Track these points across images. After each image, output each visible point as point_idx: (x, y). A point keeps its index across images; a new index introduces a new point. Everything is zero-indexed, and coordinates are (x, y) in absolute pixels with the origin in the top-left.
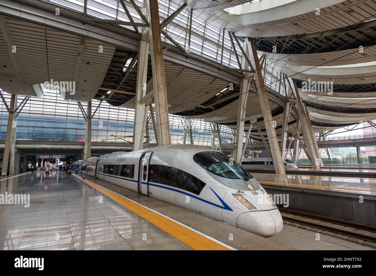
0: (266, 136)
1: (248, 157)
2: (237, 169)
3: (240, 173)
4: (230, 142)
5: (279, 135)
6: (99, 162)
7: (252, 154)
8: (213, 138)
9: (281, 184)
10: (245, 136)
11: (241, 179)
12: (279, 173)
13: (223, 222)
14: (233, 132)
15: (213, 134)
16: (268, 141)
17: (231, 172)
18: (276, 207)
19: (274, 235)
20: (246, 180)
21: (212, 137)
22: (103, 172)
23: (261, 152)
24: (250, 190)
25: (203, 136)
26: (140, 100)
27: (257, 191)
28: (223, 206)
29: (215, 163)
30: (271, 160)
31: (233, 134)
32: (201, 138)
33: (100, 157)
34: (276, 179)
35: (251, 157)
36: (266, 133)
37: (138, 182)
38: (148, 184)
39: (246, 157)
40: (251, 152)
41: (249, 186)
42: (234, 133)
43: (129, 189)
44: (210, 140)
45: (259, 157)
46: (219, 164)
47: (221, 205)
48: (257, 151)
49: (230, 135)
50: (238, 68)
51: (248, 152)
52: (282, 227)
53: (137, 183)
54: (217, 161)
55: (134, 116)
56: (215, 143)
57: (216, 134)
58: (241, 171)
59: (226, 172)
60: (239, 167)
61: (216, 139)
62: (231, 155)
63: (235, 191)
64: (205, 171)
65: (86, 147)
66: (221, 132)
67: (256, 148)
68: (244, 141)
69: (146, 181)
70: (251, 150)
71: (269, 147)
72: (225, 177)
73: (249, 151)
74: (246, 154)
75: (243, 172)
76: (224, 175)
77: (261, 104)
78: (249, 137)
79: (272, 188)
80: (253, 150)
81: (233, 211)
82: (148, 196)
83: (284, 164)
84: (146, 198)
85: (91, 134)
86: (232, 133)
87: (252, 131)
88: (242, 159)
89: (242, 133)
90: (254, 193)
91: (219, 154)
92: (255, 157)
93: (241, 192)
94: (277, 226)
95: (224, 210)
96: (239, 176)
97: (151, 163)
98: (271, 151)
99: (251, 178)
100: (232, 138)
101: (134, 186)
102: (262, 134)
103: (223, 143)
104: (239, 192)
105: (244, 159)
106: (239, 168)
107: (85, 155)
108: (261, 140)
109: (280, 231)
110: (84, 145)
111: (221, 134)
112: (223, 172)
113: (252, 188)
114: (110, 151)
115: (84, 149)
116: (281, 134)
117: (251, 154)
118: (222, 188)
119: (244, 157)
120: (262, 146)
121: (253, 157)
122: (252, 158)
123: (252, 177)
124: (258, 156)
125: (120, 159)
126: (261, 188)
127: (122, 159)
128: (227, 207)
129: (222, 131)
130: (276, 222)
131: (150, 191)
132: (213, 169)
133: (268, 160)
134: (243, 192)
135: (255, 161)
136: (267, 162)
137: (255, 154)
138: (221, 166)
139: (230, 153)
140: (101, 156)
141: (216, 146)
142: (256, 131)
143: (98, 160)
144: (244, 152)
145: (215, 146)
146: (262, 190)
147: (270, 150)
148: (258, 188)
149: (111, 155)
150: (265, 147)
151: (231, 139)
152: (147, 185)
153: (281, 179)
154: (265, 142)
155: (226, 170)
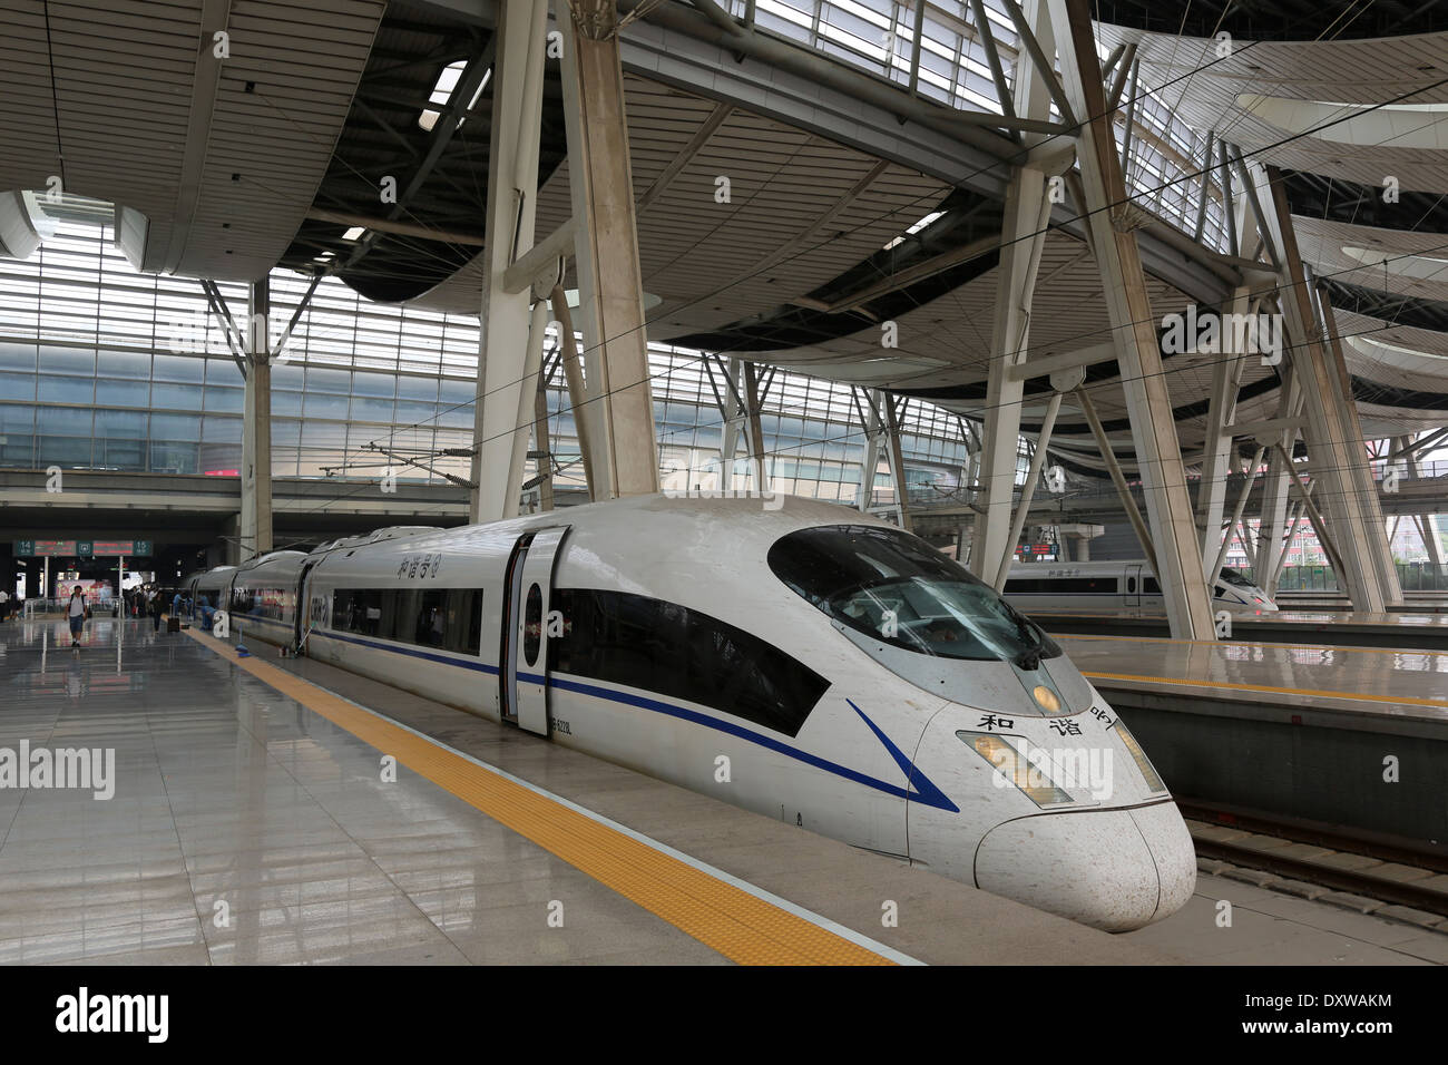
0: (1128, 455)
1: (1039, 557)
2: (982, 612)
3: (997, 634)
4: (949, 481)
5: (1192, 451)
6: (309, 575)
7: (1055, 540)
8: (865, 463)
9: (1192, 685)
10: (1026, 452)
11: (999, 660)
12: (1186, 634)
13: (911, 860)
14: (967, 431)
15: (867, 444)
16: (1137, 476)
17: (954, 625)
18: (1167, 792)
19: (1150, 922)
20: (1027, 662)
21: (861, 456)
22: (330, 626)
23: (1100, 530)
24: (1042, 712)
25: (814, 452)
26: (505, 273)
27: (1075, 720)
28: (913, 789)
29: (877, 581)
30: (1148, 572)
31: (965, 443)
32: (806, 462)
33: (315, 551)
34: (1170, 664)
35: (1052, 557)
36: (1130, 437)
37: (502, 671)
38: (549, 683)
39: (1029, 558)
40: (1051, 532)
41: (1041, 695)
42: (970, 440)
43: (460, 705)
44: (853, 473)
45: (1092, 557)
46: (897, 590)
47: (902, 781)
48: (1082, 529)
49: (950, 446)
50: (999, 110)
51: (1040, 530)
52: (1192, 887)
53: (495, 679)
54: (886, 573)
55: (477, 351)
56: (875, 488)
57: (880, 444)
58: (1003, 621)
59: (926, 627)
60: (991, 601)
61: (883, 467)
62: (955, 546)
63: (972, 719)
64: (826, 620)
65: (248, 504)
66: (907, 433)
67: (1076, 511)
68: (1020, 479)
69: (539, 668)
70: (1054, 522)
71: (1143, 508)
72: (921, 652)
73: (1045, 527)
74: (1029, 541)
75: (1013, 630)
76: (917, 640)
77: (1109, 296)
78: (1043, 457)
79: (1150, 703)
80: (1063, 522)
81: (957, 810)
82: (548, 738)
83: (1214, 592)
84: (541, 749)
85: (270, 438)
86: (960, 438)
87: (1058, 430)
88: (1009, 565)
89: (1010, 440)
90: (1063, 729)
91: (896, 539)
92: (1074, 556)
93: (1000, 721)
94: (1167, 881)
95: (917, 808)
96: (991, 646)
97: (562, 584)
98: (1149, 529)
99: (1047, 657)
100: (960, 464)
101: (480, 690)
102: (1110, 443)
103: (913, 486)
104: (990, 721)
105: (1018, 569)
106: (990, 607)
107: (244, 542)
108: (1103, 475)
109: (1181, 903)
110: (238, 494)
111: (906, 441)
112: (914, 629)
113: (1052, 703)
114: (363, 526)
115: (239, 512)
116: (1203, 443)
117: (1051, 543)
118: (908, 702)
119: (1016, 558)
120: (1106, 502)
121: (1061, 557)
122: (1056, 560)
123: (1055, 652)
124: (1084, 553)
125: (412, 561)
126: (1099, 702)
127: (422, 561)
128: (928, 793)
129: (914, 430)
130: (1163, 861)
131: (560, 713)
132: (866, 614)
133: (1133, 573)
134: (1011, 722)
135: (1073, 576)
136: (1132, 581)
137: (1072, 545)
138: (903, 597)
139: (951, 536)
140: (322, 547)
141: (880, 501)
142: (1081, 429)
143: (309, 567)
144: (1019, 532)
145: (874, 500)
146: (1101, 715)
147: (1147, 521)
148: (1085, 705)
149: (366, 540)
150: (1123, 509)
151: (955, 470)
152: (543, 688)
153: (1194, 664)
154: (1122, 487)
155: (927, 619)
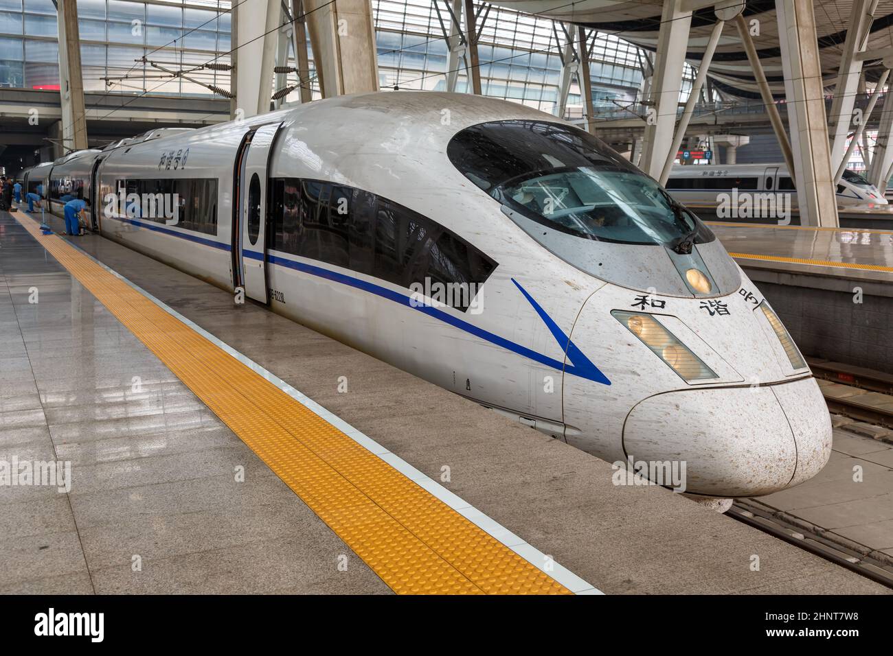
0: (777, 79)
1: (696, 162)
3: (655, 220)
4: (626, 100)
5: (831, 74)
7: (709, 148)
8: (561, 85)
9: (815, 265)
10: (690, 77)
11: (658, 245)
12: (813, 222)
13: (566, 426)
14: (643, 60)
15: (562, 70)
16: (783, 96)
18: (807, 369)
20: (681, 246)
21: (558, 79)
23: (746, 140)
24: (694, 293)
25: (520, 76)
27: (724, 301)
28: (569, 362)
29: (545, 171)
30: (786, 173)
31: (642, 69)
34: (798, 247)
35: (706, 161)
36: (780, 64)
37: (234, 248)
38: (268, 259)
39: (688, 161)
40: (707, 142)
41: (693, 277)
42: (645, 67)
45: (738, 161)
46: (565, 177)
47: (560, 355)
48: (732, 139)
49: (629, 72)
51: (698, 140)
53: (229, 254)
57: (573, 70)
58: (661, 209)
60: (650, 189)
61: (575, 89)
62: (630, 153)
63: (626, 299)
65: (66, 112)
66: (595, 61)
67: (728, 124)
68: (684, 98)
69: (259, 247)
70: (709, 133)
71: (786, 122)
73: (702, 137)
74: (688, 148)
75: (671, 218)
78: (703, 80)
80: (717, 133)
81: (608, 382)
82: (266, 306)
83: (837, 189)
85: (80, 58)
86: (638, 65)
87: (717, 57)
88: (671, 167)
89: (679, 69)
90: (712, 309)
92: (723, 160)
93: (653, 301)
94: (805, 453)
95: (571, 379)
96: (649, 231)
97: (277, 173)
98: (789, 138)
99: (700, 243)
100: (636, 87)
102: (763, 68)
104: (644, 301)
105: (677, 170)
106: (650, 195)
108: (756, 96)
111: (594, 68)
113: (703, 285)
114: (137, 129)
116: (837, 69)
117: (705, 150)
119: (677, 161)
120: (753, 117)
121: (713, 162)
122: (709, 163)
123: (708, 238)
124: (732, 158)
125: (168, 155)
127: (175, 156)
128: (582, 367)
129: (601, 58)
130: (801, 434)
131: (277, 285)
133: (771, 173)
134: (663, 303)
135: (722, 176)
136: (769, 180)
137: (723, 151)
138: (568, 185)
139: (627, 144)
142: (740, 56)
143: (99, 162)
144: (680, 142)
146: (749, 297)
147: (788, 132)
148: (733, 288)
149: (141, 139)
150: (769, 122)
151: (632, 91)
152: (262, 263)
153: (818, 246)
155: (591, 206)
